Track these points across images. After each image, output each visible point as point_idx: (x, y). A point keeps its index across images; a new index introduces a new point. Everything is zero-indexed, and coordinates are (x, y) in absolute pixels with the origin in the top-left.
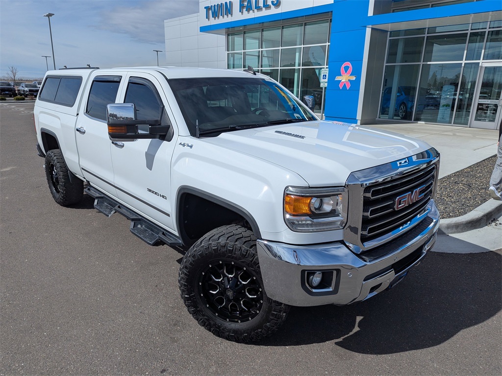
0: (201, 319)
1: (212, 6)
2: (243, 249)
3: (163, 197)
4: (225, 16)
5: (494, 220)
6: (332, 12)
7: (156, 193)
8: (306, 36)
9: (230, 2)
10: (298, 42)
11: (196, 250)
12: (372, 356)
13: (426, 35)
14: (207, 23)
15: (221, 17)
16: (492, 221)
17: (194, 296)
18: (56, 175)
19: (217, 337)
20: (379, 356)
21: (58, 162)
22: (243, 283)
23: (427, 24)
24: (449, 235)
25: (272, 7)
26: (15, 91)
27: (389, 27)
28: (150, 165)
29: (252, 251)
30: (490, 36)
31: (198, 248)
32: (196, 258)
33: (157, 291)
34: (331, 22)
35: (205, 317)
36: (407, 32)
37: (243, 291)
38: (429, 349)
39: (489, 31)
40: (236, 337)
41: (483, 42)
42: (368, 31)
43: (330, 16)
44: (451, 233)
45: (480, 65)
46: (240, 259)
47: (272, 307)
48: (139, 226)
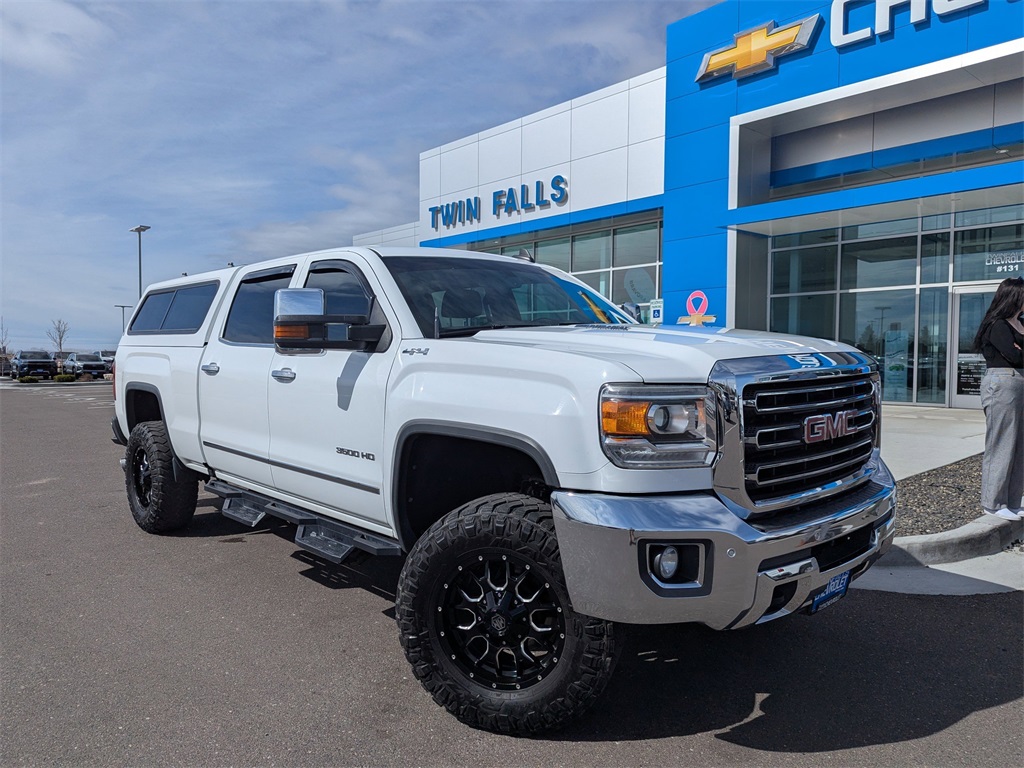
0: (441, 687)
1: (442, 206)
2: (524, 525)
3: (368, 456)
4: (467, 222)
5: (1017, 542)
6: (662, 208)
7: (353, 454)
8: (617, 252)
9: (476, 198)
10: (603, 263)
11: (433, 537)
12: (793, 755)
13: (840, 243)
14: (434, 235)
15: (459, 224)
16: (1013, 544)
17: (427, 636)
18: (147, 470)
19: (471, 729)
20: (807, 754)
21: (155, 443)
22: (525, 601)
23: (839, 219)
24: (930, 566)
25: (553, 203)
26: (56, 367)
27: (769, 228)
28: (344, 402)
29: (542, 528)
30: (959, 243)
31: (436, 533)
32: (433, 553)
33: (345, 659)
34: (661, 226)
35: (448, 682)
36: (803, 237)
37: (524, 619)
38: (909, 742)
39: (956, 232)
40: (511, 719)
41: (949, 254)
42: (732, 236)
43: (658, 216)
44: (934, 563)
45: (950, 290)
46: (518, 545)
47: (583, 643)
48: (313, 534)
